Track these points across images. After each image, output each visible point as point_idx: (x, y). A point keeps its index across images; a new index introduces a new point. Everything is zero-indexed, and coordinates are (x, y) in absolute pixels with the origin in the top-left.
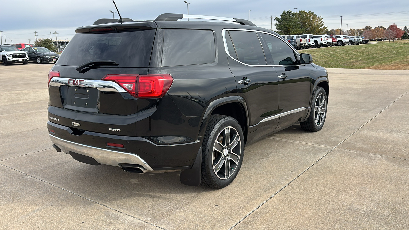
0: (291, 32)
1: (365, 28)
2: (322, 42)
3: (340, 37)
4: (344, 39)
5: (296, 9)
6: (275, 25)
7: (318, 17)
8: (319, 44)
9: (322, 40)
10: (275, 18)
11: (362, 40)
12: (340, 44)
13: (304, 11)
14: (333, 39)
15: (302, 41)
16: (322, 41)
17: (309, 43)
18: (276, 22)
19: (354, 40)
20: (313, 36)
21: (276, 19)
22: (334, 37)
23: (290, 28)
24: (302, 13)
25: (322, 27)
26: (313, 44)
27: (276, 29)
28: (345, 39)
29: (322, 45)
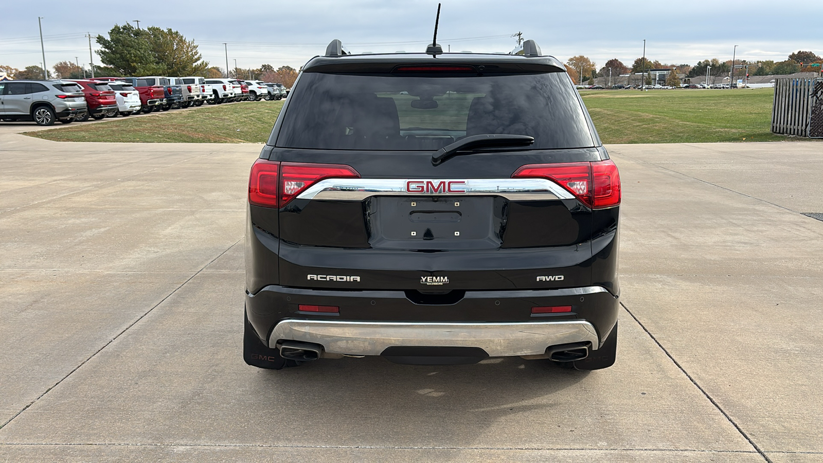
0: (138, 71)
1: (261, 69)
2: (226, 92)
3: (251, 84)
4: (258, 88)
5: (138, 21)
6: (97, 52)
7: (188, 41)
8: (220, 97)
9: (227, 89)
10: (97, 38)
11: (285, 91)
12: (251, 97)
13: (157, 29)
14: (242, 88)
15: (192, 91)
16: (225, 90)
17: (205, 93)
18: (99, 47)
19: (274, 90)
20: (206, 80)
21: (100, 40)
22: (244, 84)
23: (135, 61)
24: (155, 31)
25: (199, 62)
26: (211, 96)
27: (103, 62)
28: (261, 88)
29: (227, 99)
